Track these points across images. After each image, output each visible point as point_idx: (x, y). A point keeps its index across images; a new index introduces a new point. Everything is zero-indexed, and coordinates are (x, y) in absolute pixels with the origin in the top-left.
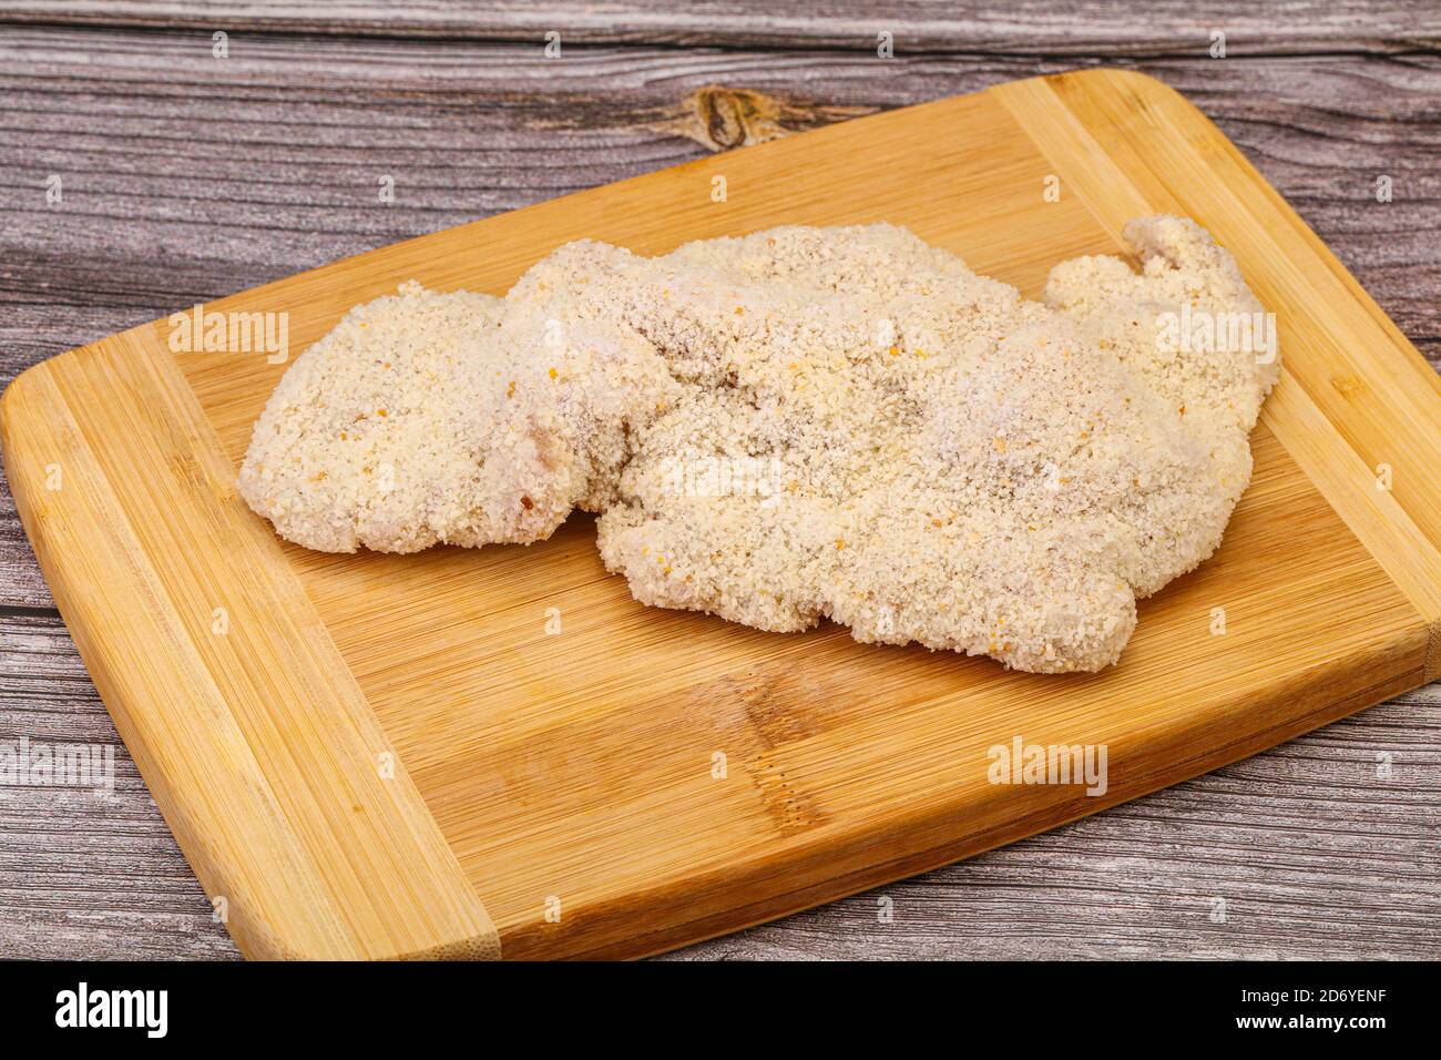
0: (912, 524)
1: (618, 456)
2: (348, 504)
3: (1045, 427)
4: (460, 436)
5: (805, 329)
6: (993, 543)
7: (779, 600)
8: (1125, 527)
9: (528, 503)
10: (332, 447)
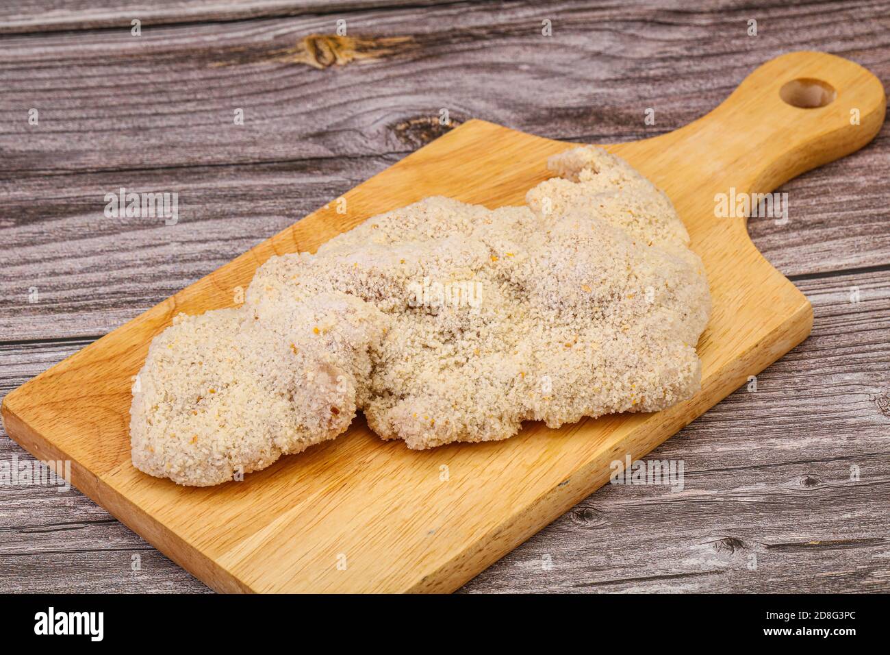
0: (555, 350)
3: (605, 271)
5: (442, 261)
6: (608, 344)
7: (501, 418)
8: (672, 312)
9: (335, 411)
10: (190, 421)
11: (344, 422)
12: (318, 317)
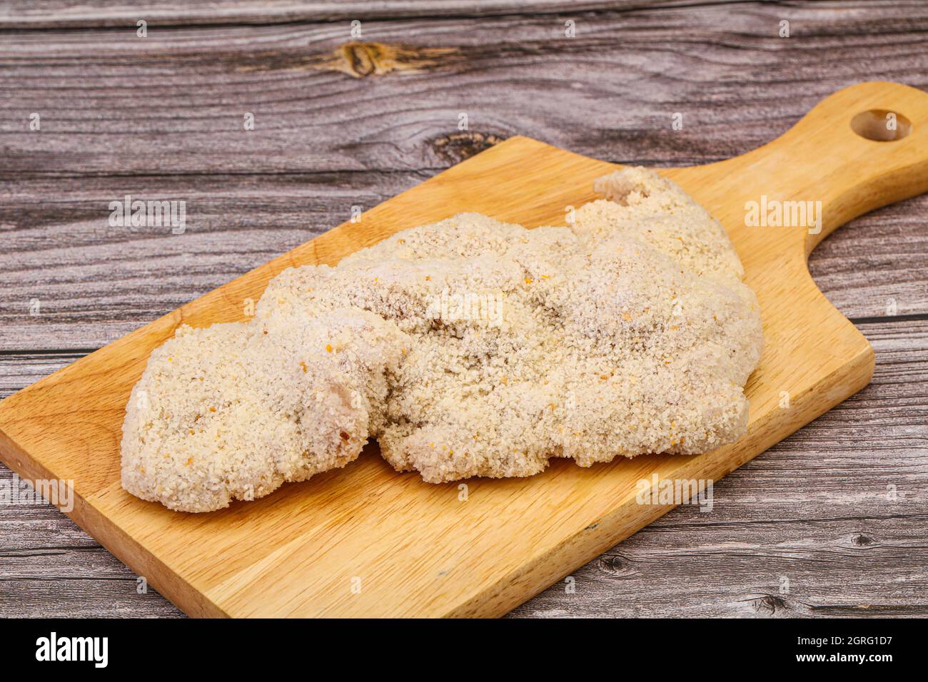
1: (385, 392)
2: (220, 472)
4: (275, 409)
5: (471, 279)
6: (648, 378)
7: (526, 453)
8: (720, 347)
9: (345, 436)
10: (187, 441)
11: (354, 449)
12: (332, 334)
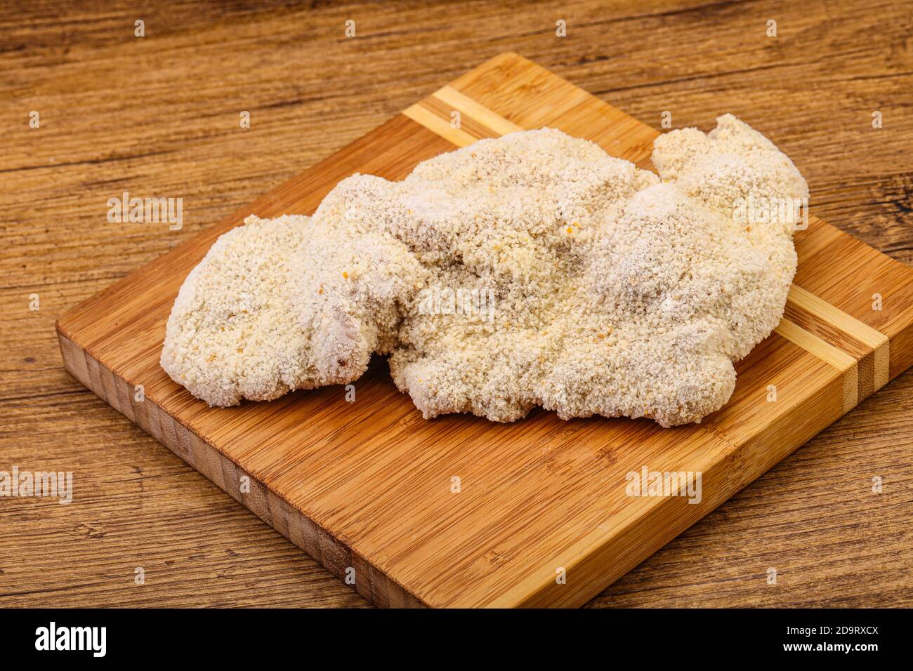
4: (295, 320)
6: (637, 345)
7: (508, 400)
8: (719, 321)
9: (342, 363)
10: (216, 337)
11: (354, 372)
